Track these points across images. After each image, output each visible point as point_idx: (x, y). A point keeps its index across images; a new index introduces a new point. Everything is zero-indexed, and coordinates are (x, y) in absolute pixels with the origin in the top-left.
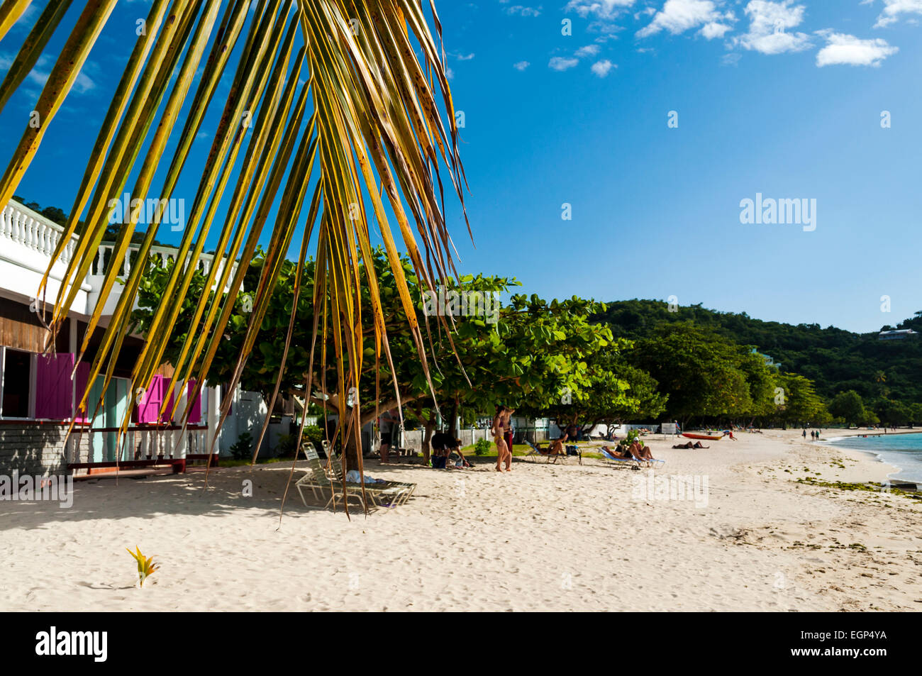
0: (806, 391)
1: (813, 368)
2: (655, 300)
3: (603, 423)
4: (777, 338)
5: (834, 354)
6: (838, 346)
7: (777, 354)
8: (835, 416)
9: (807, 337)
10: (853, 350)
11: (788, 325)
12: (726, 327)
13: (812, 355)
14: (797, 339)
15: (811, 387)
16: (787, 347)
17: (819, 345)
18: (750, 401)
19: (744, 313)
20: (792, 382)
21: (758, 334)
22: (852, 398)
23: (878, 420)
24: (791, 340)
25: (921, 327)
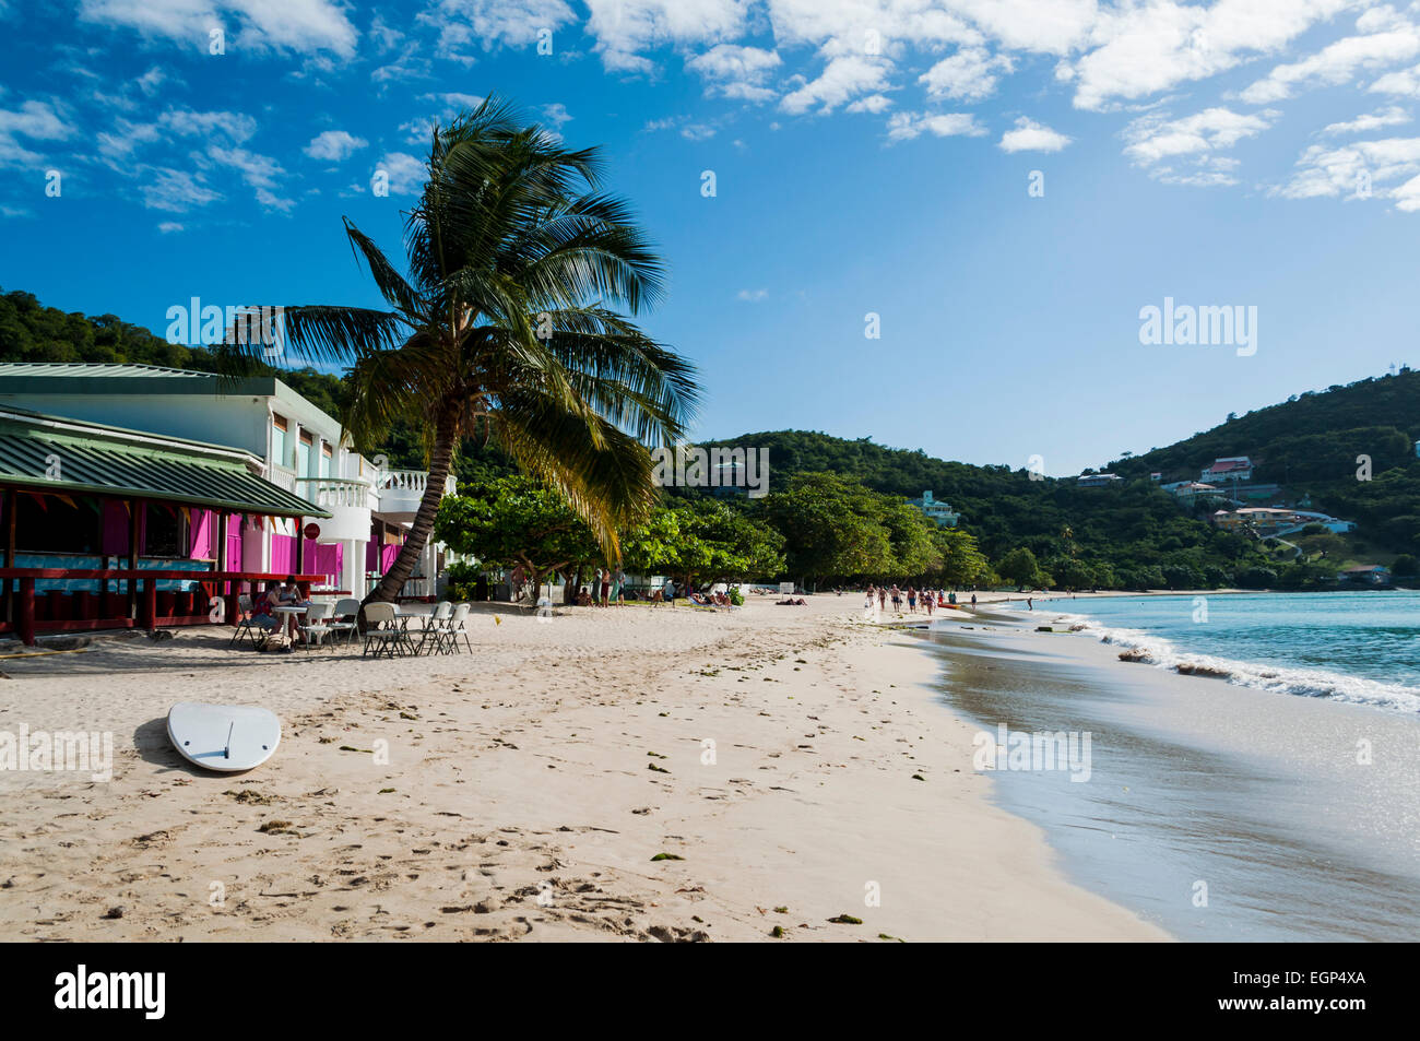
0: (968, 549)
1: (998, 519)
2: (813, 432)
3: (722, 582)
4: (958, 482)
5: (1024, 503)
6: (1028, 493)
7: (956, 502)
8: (1004, 578)
9: (994, 481)
10: (1045, 498)
11: (972, 467)
12: (898, 468)
13: (997, 504)
14: (981, 484)
15: (974, 544)
16: (969, 493)
17: (1008, 491)
18: (890, 560)
19: (921, 451)
20: (953, 538)
21: (935, 476)
22: (1024, 557)
23: (1053, 583)
24: (975, 485)
25: (1128, 472)
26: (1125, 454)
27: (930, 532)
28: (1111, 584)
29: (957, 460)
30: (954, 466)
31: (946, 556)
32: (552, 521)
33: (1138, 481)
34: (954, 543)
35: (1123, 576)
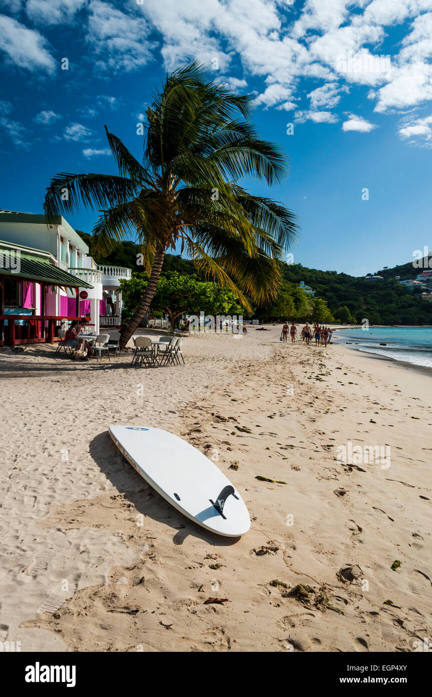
0: (323, 306)
1: (331, 294)
4: (315, 278)
5: (342, 287)
6: (345, 283)
7: (314, 286)
8: (336, 319)
9: (330, 277)
10: (351, 285)
11: (321, 271)
12: (291, 271)
13: (331, 287)
14: (325, 279)
15: (326, 304)
16: (319, 282)
17: (336, 282)
18: (294, 311)
19: (300, 264)
21: (306, 275)
22: (345, 310)
23: (356, 321)
24: (322, 279)
25: (386, 275)
26: (385, 268)
27: (308, 299)
28: (379, 322)
29: (315, 268)
30: (313, 271)
31: (314, 309)
32: (183, 292)
33: (391, 279)
34: (317, 303)
35: (384, 319)
